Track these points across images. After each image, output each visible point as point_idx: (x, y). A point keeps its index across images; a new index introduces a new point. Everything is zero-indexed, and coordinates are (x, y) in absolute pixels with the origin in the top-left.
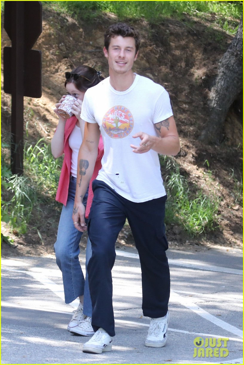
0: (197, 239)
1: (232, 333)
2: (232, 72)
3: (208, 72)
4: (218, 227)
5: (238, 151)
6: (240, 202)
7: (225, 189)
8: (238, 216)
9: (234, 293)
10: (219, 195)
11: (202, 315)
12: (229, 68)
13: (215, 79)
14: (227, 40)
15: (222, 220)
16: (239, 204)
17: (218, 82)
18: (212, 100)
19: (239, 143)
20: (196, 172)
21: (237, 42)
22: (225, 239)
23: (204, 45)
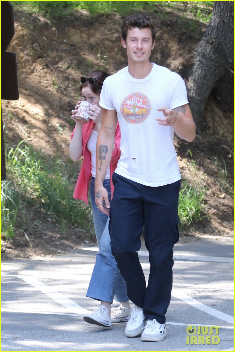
0: (185, 230)
1: (227, 322)
2: (208, 60)
3: (184, 62)
4: (206, 216)
5: (220, 139)
6: (226, 190)
7: (209, 178)
8: (225, 204)
9: (227, 282)
10: (205, 184)
11: (195, 306)
12: (205, 56)
13: (192, 68)
14: (201, 29)
15: (209, 209)
16: (225, 192)
17: (196, 71)
18: (191, 90)
19: (220, 131)
20: (180, 163)
21: (211, 30)
22: (214, 229)
23: (179, 35)
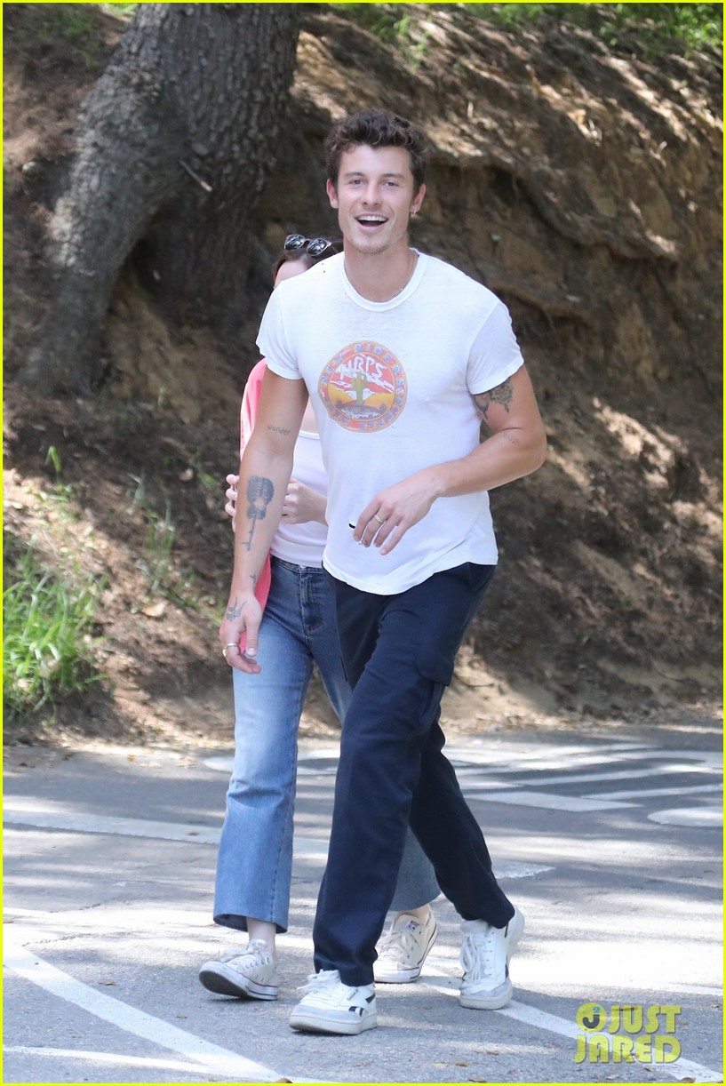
0: (25, 723)
1: (155, 1044)
2: (125, 145)
3: (42, 146)
4: (96, 678)
5: (156, 416)
6: (169, 589)
7: (114, 549)
8: (166, 637)
9: (158, 905)
10: (97, 568)
11: (47, 986)
12: (114, 130)
13: (68, 169)
14: (103, 35)
15: (111, 653)
16: (166, 598)
17: (80, 180)
18: (62, 243)
19: (157, 388)
20: (14, 492)
21: (139, 41)
22: (121, 721)
23: (26, 55)
